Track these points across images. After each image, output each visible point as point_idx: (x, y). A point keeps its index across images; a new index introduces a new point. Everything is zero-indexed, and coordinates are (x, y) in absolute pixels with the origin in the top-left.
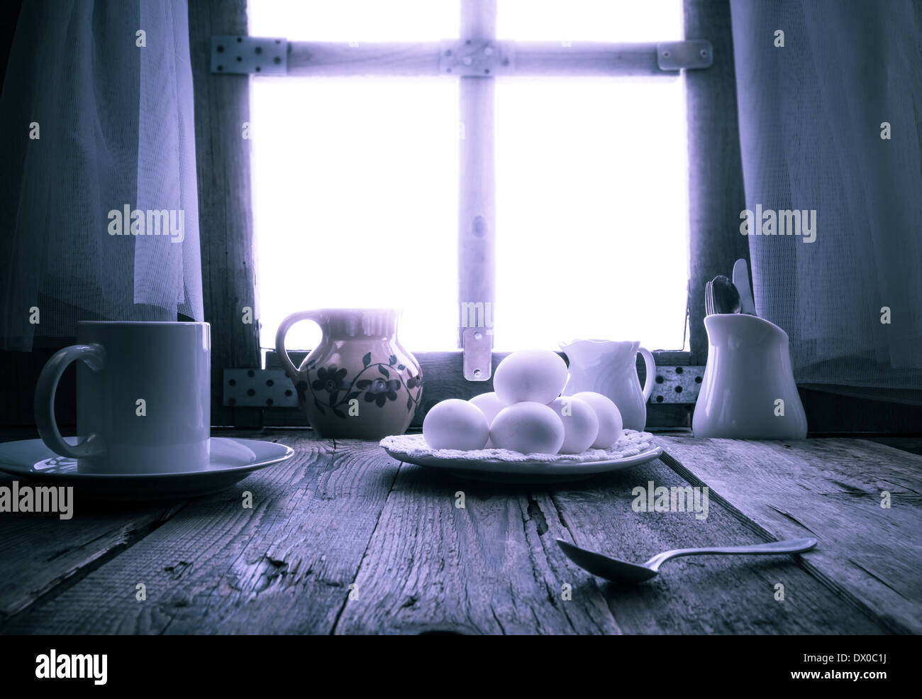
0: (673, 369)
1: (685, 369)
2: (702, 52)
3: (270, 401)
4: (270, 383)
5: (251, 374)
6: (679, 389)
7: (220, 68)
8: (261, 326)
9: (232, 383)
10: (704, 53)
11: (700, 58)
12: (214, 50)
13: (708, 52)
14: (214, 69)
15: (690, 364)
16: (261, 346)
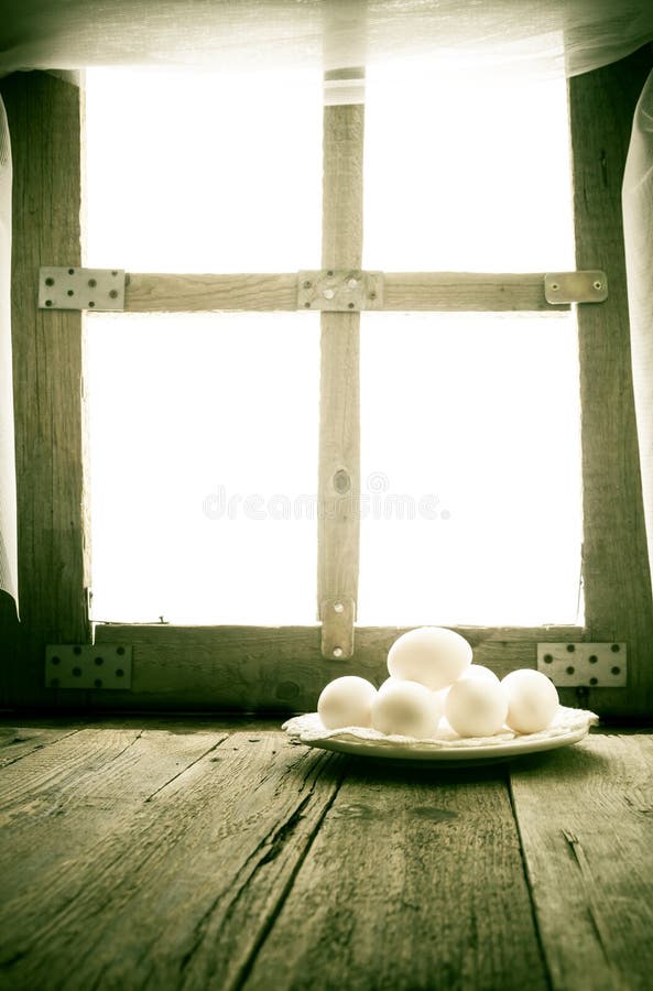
0: (563, 646)
1: (578, 646)
2: (595, 283)
3: (98, 682)
4: (99, 661)
5: (77, 651)
6: (570, 670)
7: (48, 303)
8: (91, 596)
9: (56, 661)
10: (598, 286)
11: (592, 290)
12: (42, 282)
13: (601, 284)
14: (42, 304)
15: (583, 640)
16: (90, 619)
